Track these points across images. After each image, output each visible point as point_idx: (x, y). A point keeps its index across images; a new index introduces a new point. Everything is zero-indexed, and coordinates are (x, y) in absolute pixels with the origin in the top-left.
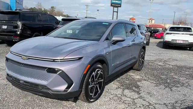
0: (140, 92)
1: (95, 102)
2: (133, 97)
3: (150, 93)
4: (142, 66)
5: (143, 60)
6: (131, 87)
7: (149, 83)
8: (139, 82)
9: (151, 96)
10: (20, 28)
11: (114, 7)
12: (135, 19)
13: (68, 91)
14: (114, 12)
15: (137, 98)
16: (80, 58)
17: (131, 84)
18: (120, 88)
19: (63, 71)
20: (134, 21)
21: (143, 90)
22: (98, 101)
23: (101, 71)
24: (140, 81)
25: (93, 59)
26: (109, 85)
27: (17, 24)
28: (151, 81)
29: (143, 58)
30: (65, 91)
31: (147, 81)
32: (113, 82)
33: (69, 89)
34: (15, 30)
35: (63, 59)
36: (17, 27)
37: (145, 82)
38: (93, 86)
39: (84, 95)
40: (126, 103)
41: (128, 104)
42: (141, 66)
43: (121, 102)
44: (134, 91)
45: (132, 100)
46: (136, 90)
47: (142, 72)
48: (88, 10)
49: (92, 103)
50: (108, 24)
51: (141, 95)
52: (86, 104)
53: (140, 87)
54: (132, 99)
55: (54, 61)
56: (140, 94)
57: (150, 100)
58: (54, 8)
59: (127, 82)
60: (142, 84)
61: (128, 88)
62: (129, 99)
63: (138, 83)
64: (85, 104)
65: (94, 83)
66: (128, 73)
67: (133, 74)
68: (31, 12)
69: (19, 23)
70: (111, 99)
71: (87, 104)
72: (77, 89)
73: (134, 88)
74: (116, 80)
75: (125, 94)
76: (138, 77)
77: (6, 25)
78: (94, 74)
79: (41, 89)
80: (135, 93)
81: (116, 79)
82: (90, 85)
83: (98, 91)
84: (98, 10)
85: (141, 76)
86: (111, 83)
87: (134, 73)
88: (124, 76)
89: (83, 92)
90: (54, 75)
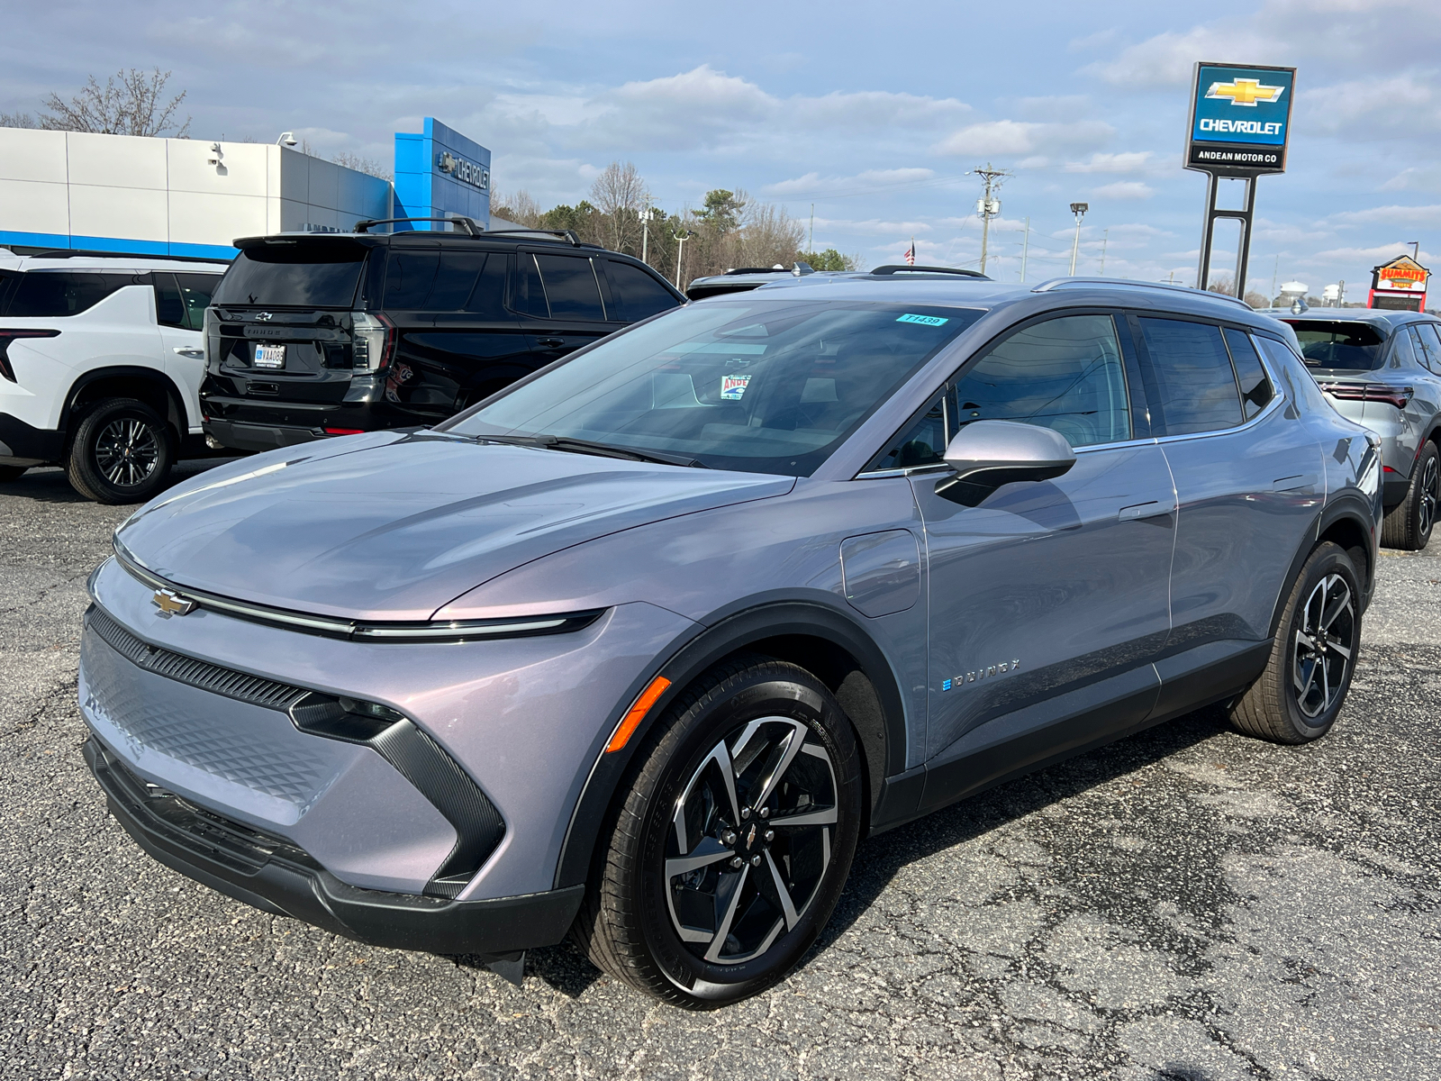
0: (1211, 954)
1: (741, 1007)
2: (1118, 994)
3: (1309, 971)
4: (1326, 704)
5: (1345, 652)
6: (1144, 894)
7: (1345, 867)
8: (1245, 850)
9: (1305, 1003)
10: (375, 364)
11: (1218, 170)
12: (1423, 274)
13: (463, 896)
14: (1213, 214)
15: (1156, 1011)
16: (578, 622)
17: (1158, 869)
18: (1027, 900)
19: (416, 726)
20: (1417, 286)
21: (1245, 937)
22: (774, 996)
23: (811, 737)
24: (1258, 838)
25: (712, 628)
26: (937, 861)
27: (350, 331)
28: (1367, 853)
29: (1347, 629)
30: (430, 891)
31: (1337, 848)
32: (988, 837)
33: (469, 878)
34: (336, 376)
35: (427, 623)
36: (348, 356)
37: (1309, 853)
38: (724, 865)
39: (616, 933)
40: (1022, 1047)
41: (1033, 1058)
42: (1314, 698)
43: (978, 1036)
44: (1158, 936)
45: (1093, 1023)
46: (1181, 928)
47: (1321, 755)
48: (995, 208)
49: (712, 1014)
50: (942, 321)
51: (1209, 980)
52: (654, 1014)
53: (1232, 897)
54: (1101, 1012)
55: (360, 633)
56: (1201, 968)
57: (1283, 1043)
58: (733, 205)
59: (1128, 843)
60: (1272, 872)
61: (1104, 904)
62: (1071, 1013)
63: (1235, 866)
64: (649, 1014)
65: (730, 837)
66: (1174, 764)
67: (1220, 777)
68: (468, 237)
69: (370, 330)
70: (897, 994)
71: (659, 1021)
72: (539, 883)
73: (1165, 908)
74: (1028, 818)
75: (1050, 956)
76: (1261, 804)
77: (278, 343)
78: (724, 764)
79: (269, 860)
80: (1153, 956)
81: (1038, 808)
82: (675, 854)
83: (779, 912)
84: (1078, 208)
85: (1293, 796)
86: (968, 845)
87: (1231, 762)
88: (1121, 789)
89: (609, 911)
90: (352, 754)
